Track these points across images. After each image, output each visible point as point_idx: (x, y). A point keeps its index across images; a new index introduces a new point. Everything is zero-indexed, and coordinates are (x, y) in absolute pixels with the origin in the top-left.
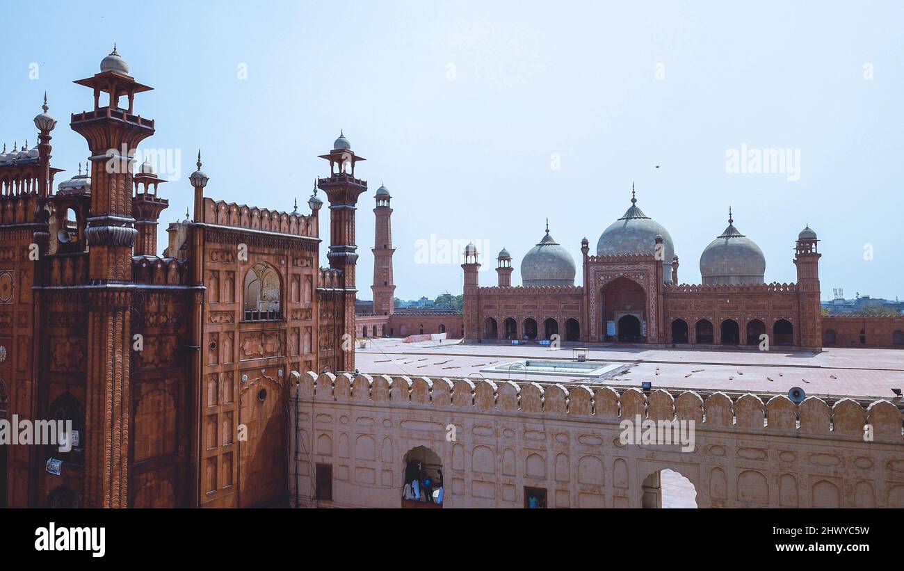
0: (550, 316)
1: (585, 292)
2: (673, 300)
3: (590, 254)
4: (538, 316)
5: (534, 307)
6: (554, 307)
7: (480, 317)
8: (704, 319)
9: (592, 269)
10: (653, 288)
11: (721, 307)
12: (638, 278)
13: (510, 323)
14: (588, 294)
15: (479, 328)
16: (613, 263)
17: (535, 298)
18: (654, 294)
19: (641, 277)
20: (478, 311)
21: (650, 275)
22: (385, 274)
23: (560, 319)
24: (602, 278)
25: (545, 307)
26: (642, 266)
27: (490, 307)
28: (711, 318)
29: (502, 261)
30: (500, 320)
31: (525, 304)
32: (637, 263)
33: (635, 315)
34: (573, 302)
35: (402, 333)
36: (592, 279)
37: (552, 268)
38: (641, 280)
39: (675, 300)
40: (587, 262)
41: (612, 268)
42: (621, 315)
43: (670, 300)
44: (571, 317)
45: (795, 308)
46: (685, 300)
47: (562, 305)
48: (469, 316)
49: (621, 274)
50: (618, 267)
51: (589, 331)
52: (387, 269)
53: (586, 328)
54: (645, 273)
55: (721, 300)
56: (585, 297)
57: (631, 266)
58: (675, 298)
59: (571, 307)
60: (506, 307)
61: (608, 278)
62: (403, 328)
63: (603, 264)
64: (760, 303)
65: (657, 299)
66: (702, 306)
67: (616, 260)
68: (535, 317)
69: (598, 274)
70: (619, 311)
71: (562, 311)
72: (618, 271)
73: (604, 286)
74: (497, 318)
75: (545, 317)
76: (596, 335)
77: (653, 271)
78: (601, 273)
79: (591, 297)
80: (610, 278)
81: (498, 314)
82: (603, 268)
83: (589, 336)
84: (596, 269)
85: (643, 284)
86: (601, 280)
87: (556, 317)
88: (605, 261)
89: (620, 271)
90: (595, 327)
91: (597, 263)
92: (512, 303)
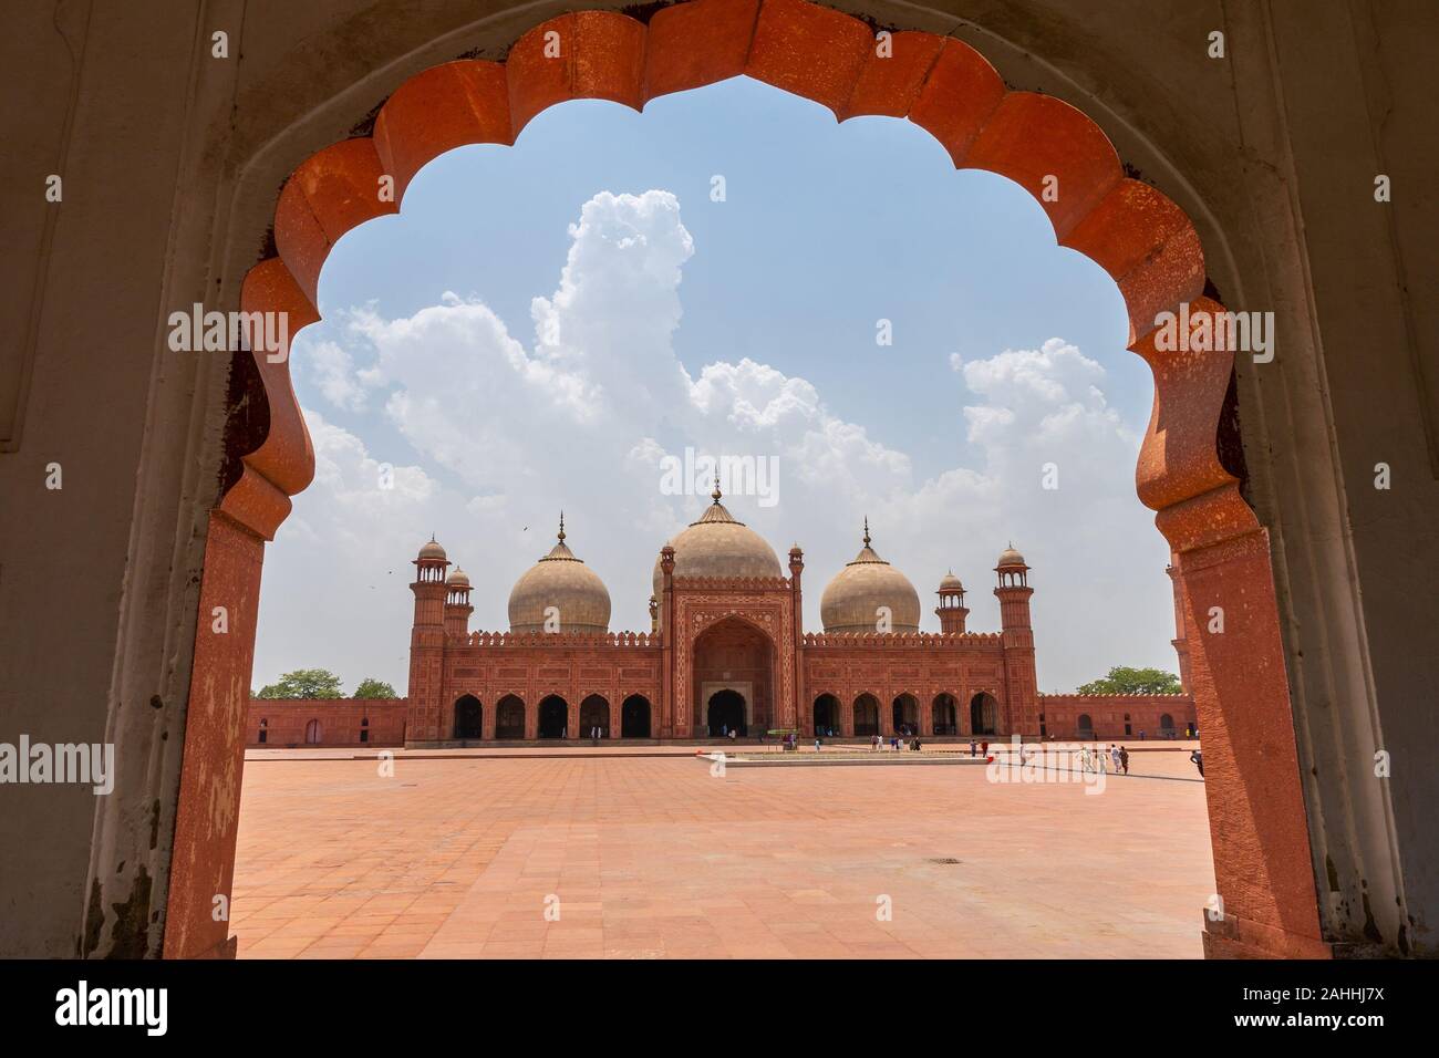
0: (595, 690)
1: (667, 643)
2: (817, 659)
3: (676, 575)
4: (571, 691)
5: (563, 673)
6: (603, 673)
7: (445, 694)
8: (867, 693)
9: (681, 600)
10: (787, 637)
11: (894, 673)
12: (762, 619)
13: (511, 707)
14: (673, 648)
15: (440, 717)
16: (719, 592)
17: (567, 655)
18: (791, 648)
19: (768, 618)
20: (442, 681)
21: (784, 614)
23: (615, 696)
24: (699, 618)
25: (585, 672)
26: (770, 599)
27: (467, 673)
28: (878, 692)
30: (489, 702)
31: (545, 667)
32: (762, 593)
33: (738, 690)
34: (641, 664)
36: (680, 619)
37: (582, 603)
38: (766, 623)
39: (820, 660)
40: (671, 588)
41: (717, 600)
42: (713, 691)
43: (813, 659)
44: (637, 691)
45: (1000, 674)
46: (837, 660)
47: (620, 670)
48: (424, 690)
49: (733, 612)
50: (728, 599)
51: (673, 718)
53: (666, 712)
54: (774, 610)
55: (892, 660)
56: (667, 654)
57: (751, 597)
58: (820, 657)
59: (637, 673)
60: (504, 673)
61: (709, 618)
63: (702, 592)
64: (951, 665)
65: (794, 657)
66: (864, 670)
67: (724, 586)
68: (565, 693)
69: (691, 610)
70: (710, 683)
71: (620, 680)
72: (727, 605)
73: (702, 632)
74: (481, 697)
75: (584, 693)
76: (686, 724)
77: (788, 607)
78: (698, 608)
79: (678, 654)
80: (713, 617)
81: (486, 688)
82: (702, 599)
83: (671, 727)
84: (687, 602)
85: (770, 630)
86: (696, 622)
87: (607, 693)
88: (706, 586)
89: (732, 605)
90: (684, 710)
91: (691, 590)
92: (517, 664)
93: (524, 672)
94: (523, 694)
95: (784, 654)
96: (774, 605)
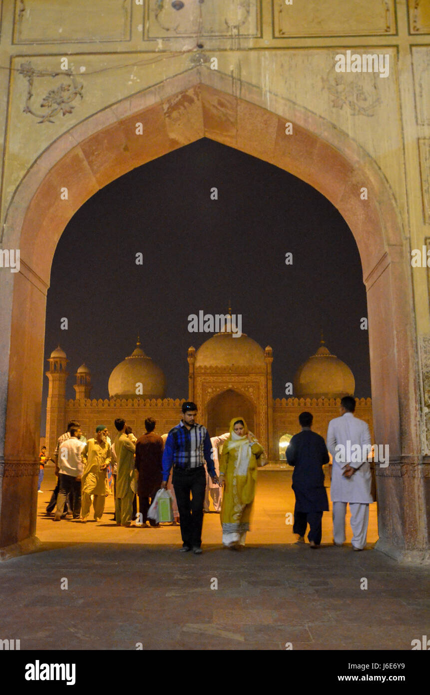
3: (197, 364)
9: (199, 380)
10: (263, 401)
12: (248, 391)
16: (221, 375)
19: (251, 390)
21: (261, 387)
24: (210, 390)
26: (252, 377)
32: (247, 375)
36: (199, 391)
37: (148, 382)
38: (250, 393)
39: (283, 415)
40: (195, 373)
41: (221, 379)
43: (279, 414)
46: (294, 414)
49: (230, 386)
50: (227, 379)
54: (255, 385)
55: (328, 414)
57: (240, 377)
61: (216, 390)
63: (212, 374)
65: (267, 413)
67: (225, 371)
69: (205, 385)
70: (220, 428)
72: (226, 382)
73: (212, 399)
77: (263, 383)
78: (209, 384)
82: (211, 379)
84: (203, 381)
85: (253, 397)
86: (208, 392)
88: (214, 371)
89: (229, 382)
91: (205, 374)
95: (261, 411)
96: (256, 382)
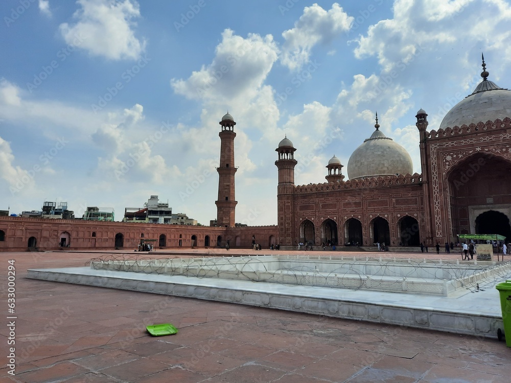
0: (378, 214)
1: (425, 179)
3: (428, 130)
4: (363, 215)
5: (358, 204)
6: (383, 203)
9: (433, 148)
12: (506, 152)
14: (429, 182)
16: (464, 136)
20: (294, 213)
22: (226, 190)
23: (392, 218)
24: (449, 158)
25: (371, 203)
27: (306, 208)
29: (333, 170)
31: (347, 201)
33: (501, 210)
35: (237, 245)
36: (433, 160)
40: (426, 141)
41: (463, 142)
42: (478, 213)
44: (407, 214)
47: (394, 200)
49: (478, 149)
50: (474, 141)
51: (433, 232)
52: (228, 185)
53: (428, 227)
56: (425, 187)
57: (494, 136)
59: (406, 201)
60: (324, 206)
61: (457, 157)
62: (238, 240)
63: (450, 138)
67: (469, 131)
68: (359, 217)
69: (442, 153)
70: (475, 207)
71: (394, 207)
72: (473, 145)
73: (452, 168)
74: (313, 221)
75: (371, 216)
76: (444, 236)
78: (447, 151)
79: (434, 186)
80: (460, 156)
81: (316, 215)
82: (450, 144)
83: (432, 238)
84: (438, 148)
86: (446, 161)
87: (386, 216)
89: (477, 145)
90: (441, 226)
91: (440, 140)
92: (331, 200)
93: (335, 206)
94: (335, 218)
